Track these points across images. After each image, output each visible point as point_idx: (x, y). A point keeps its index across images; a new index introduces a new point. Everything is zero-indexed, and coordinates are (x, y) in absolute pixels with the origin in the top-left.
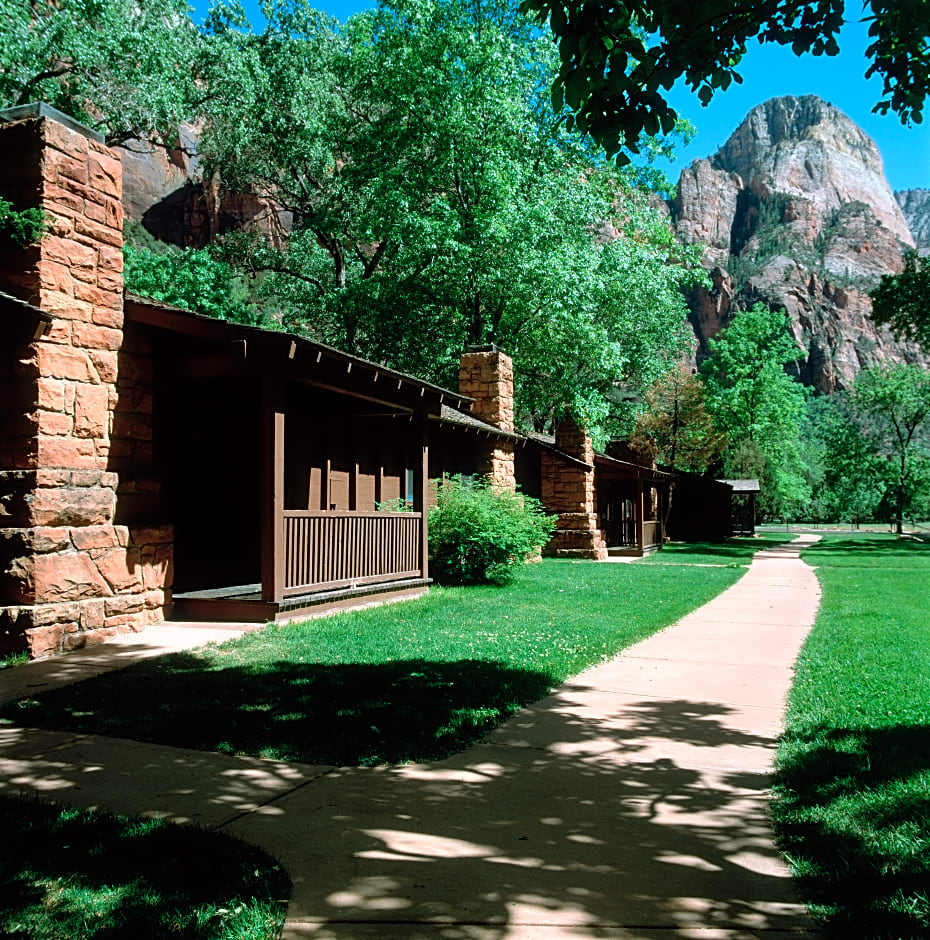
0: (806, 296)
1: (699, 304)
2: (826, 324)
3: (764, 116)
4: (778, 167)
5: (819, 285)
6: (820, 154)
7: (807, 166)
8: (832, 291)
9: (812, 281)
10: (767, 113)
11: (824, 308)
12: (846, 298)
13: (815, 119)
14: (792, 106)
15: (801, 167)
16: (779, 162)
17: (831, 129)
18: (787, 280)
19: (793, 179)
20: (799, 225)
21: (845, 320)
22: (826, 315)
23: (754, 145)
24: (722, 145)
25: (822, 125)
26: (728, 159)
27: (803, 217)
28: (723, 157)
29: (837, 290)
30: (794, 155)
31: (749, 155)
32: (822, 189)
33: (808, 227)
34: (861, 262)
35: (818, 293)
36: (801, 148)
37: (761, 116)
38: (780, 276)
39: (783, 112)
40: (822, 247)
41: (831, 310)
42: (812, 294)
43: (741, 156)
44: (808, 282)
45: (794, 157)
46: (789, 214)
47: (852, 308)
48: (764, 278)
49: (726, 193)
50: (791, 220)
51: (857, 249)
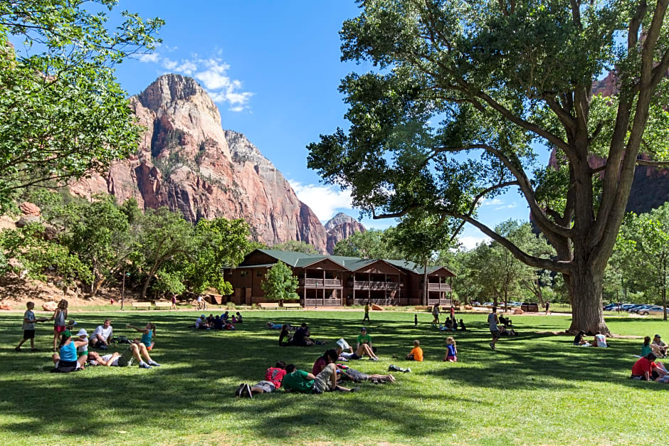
0: (196, 188)
1: (143, 184)
2: (204, 202)
3: (167, 82)
4: (176, 113)
5: (201, 182)
6: (196, 111)
7: (190, 115)
8: (207, 186)
9: (198, 180)
10: (169, 80)
11: (203, 194)
12: (212, 190)
13: (193, 92)
14: (181, 81)
15: (187, 116)
16: (176, 111)
17: (200, 98)
18: (188, 178)
19: (183, 121)
20: (188, 148)
21: (211, 201)
22: (204, 198)
23: (161, 96)
24: (143, 91)
25: (196, 96)
26: (146, 100)
27: (190, 144)
28: (143, 97)
29: (209, 186)
30: (184, 108)
31: (158, 100)
32: (196, 129)
33: (191, 149)
34: (216, 171)
35: (201, 186)
36: (187, 106)
37: (165, 82)
38: (185, 176)
39: (176, 82)
40: (198, 161)
41: (206, 195)
42: (198, 186)
43: (153, 99)
44: (196, 180)
45: (184, 109)
46: (184, 142)
47: (214, 195)
48: (177, 176)
49: (149, 121)
50: (185, 145)
51: (214, 165)
